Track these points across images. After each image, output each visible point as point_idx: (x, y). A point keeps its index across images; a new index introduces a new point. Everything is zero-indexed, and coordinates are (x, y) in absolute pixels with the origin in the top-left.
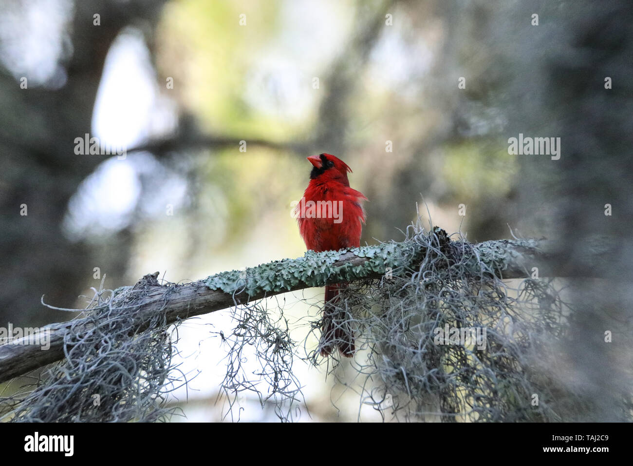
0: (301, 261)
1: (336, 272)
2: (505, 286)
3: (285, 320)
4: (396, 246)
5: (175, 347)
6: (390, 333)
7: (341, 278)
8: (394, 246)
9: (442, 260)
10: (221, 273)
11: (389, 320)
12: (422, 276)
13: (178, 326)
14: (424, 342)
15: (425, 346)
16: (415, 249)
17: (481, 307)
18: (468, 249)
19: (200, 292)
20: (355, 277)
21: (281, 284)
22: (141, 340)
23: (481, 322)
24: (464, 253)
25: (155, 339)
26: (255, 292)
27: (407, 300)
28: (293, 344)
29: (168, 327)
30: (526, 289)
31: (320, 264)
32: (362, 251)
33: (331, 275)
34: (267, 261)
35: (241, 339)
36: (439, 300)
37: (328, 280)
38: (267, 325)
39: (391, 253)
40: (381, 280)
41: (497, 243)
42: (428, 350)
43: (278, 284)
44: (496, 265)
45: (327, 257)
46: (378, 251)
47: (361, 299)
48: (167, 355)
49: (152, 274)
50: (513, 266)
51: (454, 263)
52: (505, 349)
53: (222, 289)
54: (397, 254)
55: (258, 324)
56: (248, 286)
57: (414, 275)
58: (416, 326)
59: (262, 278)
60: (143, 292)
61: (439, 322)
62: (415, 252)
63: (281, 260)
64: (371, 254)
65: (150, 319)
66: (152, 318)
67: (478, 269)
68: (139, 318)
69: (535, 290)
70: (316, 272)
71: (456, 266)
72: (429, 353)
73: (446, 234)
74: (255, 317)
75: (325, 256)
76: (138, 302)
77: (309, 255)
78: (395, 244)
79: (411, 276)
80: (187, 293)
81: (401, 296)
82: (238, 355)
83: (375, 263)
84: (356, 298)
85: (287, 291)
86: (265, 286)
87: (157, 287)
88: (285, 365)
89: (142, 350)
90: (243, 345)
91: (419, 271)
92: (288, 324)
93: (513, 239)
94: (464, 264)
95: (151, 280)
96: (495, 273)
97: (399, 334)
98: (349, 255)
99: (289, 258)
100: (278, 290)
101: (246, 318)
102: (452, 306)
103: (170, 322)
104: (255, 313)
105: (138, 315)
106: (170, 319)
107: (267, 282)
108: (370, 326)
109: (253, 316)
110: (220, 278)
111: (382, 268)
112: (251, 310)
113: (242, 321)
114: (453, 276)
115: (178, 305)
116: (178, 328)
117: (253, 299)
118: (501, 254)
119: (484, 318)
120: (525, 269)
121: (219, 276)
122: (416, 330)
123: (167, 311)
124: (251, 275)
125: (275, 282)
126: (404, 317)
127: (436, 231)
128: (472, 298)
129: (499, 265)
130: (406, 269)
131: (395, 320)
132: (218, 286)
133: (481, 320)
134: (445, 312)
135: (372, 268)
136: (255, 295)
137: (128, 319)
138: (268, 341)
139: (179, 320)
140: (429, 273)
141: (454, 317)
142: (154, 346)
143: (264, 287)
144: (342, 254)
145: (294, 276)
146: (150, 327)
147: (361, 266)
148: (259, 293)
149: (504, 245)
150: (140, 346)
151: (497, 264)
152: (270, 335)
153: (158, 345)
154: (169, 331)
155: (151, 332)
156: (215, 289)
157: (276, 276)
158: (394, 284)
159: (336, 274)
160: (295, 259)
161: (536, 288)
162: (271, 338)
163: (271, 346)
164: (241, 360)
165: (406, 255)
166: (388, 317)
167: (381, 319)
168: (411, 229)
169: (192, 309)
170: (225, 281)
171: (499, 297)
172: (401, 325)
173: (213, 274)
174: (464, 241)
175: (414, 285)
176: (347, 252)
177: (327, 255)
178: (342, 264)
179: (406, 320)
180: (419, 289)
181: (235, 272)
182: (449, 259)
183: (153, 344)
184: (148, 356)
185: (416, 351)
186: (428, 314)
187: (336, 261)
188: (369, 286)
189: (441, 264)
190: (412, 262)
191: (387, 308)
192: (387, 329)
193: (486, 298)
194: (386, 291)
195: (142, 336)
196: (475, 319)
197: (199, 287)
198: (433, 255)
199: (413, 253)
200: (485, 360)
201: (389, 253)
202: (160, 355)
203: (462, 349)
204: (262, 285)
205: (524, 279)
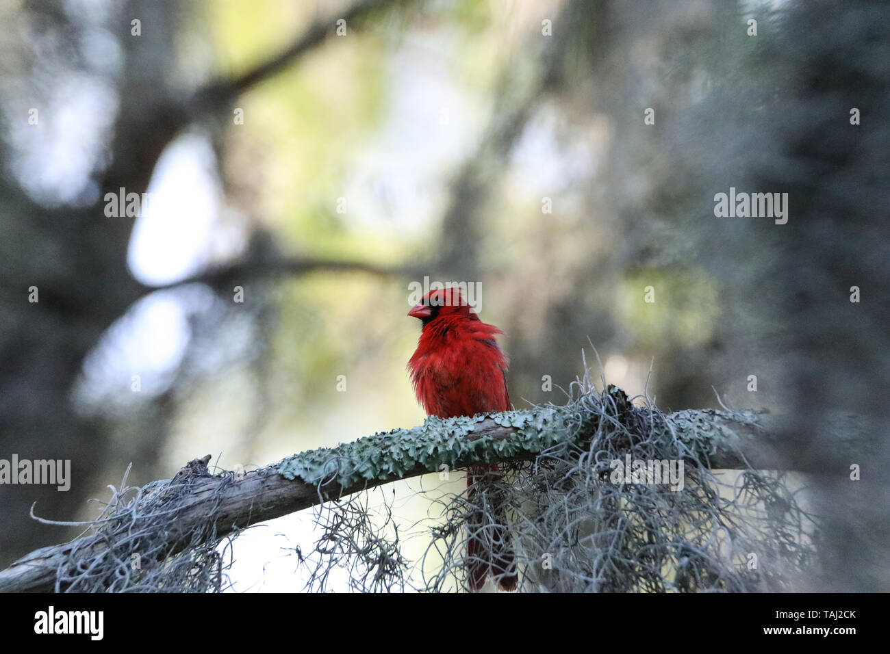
0: (420, 433)
1: (469, 449)
2: (714, 480)
3: (394, 525)
4: (555, 411)
5: (226, 575)
6: (549, 547)
7: (477, 458)
8: (552, 411)
9: (622, 435)
10: (302, 453)
11: (548, 527)
12: (593, 458)
13: (233, 539)
14: (600, 565)
15: (602, 571)
16: (583, 417)
17: (682, 512)
18: (658, 421)
19: (269, 484)
20: (497, 457)
21: (389, 468)
22: (176, 566)
23: (684, 536)
24: (652, 426)
25: (197, 564)
26: (351, 480)
27: (574, 495)
28: (405, 565)
29: (218, 543)
30: (746, 486)
31: (446, 436)
32: (507, 418)
33: (462, 453)
34: (370, 434)
35: (327, 557)
36: (620, 496)
37: (458, 460)
38: (367, 533)
39: (549, 422)
40: (534, 463)
41: (700, 414)
42: (606, 578)
43: (385, 467)
44: (700, 447)
45: (456, 427)
46: (530, 418)
47: (505, 492)
48: (215, 589)
49: (200, 459)
50: (725, 450)
51: (639, 441)
52: (722, 582)
53: (303, 477)
54: (557, 424)
55: (353, 532)
56: (341, 471)
57: (582, 457)
58: (588, 538)
59: (362, 458)
60: (185, 488)
61: (622, 532)
62: (583, 422)
63: (390, 431)
64: (519, 423)
65: (192, 530)
66: (195, 529)
67: (675, 451)
68: (175, 531)
69: (759, 489)
70: (440, 450)
71: (641, 445)
72: (609, 583)
73: (626, 397)
74: (350, 521)
75: (453, 425)
76: (177, 503)
77: (431, 424)
78: (553, 408)
79: (577, 458)
80: (250, 485)
81: (564, 488)
82: (322, 586)
83: (525, 436)
84: (498, 489)
85: (398, 478)
86: (366, 470)
87: (206, 479)
89: (176, 584)
90: (330, 567)
91: (589, 450)
92: (398, 532)
93: (722, 409)
94: (654, 442)
95: (198, 468)
96: (700, 459)
97: (562, 550)
98: (488, 423)
99: (401, 428)
100: (384, 477)
101: (335, 523)
102: (640, 507)
103: (221, 534)
104: (349, 515)
105: (174, 524)
106: (221, 529)
107: (369, 465)
108: (519, 535)
109: (347, 520)
110: (300, 461)
111: (535, 444)
112: (343, 511)
113: (329, 528)
115: (237, 506)
116: (233, 542)
117: (348, 491)
118: (706, 431)
119: (687, 530)
120: (743, 455)
121: (298, 457)
122: (588, 543)
123: (218, 516)
124: (346, 454)
125: (381, 465)
126: (570, 522)
127: (612, 392)
128: (669, 496)
129: (705, 448)
130: (570, 447)
131: (557, 526)
132: (297, 473)
133: (684, 532)
134: (630, 517)
135: (521, 444)
137: (160, 532)
138: (368, 560)
139: (235, 531)
140: (603, 453)
141: (644, 525)
142: (196, 576)
143: (363, 473)
144: (478, 422)
145: (408, 455)
146: (191, 543)
147: (505, 440)
148: (357, 483)
149: (710, 418)
150: (173, 576)
151: (702, 445)
152: (371, 549)
153: (200, 573)
154: (219, 549)
155: (192, 551)
156: (292, 478)
157: (382, 456)
158: (554, 469)
159: (469, 452)
160: (410, 428)
161: (761, 486)
162: (372, 555)
163: (372, 568)
165: (570, 425)
166: (546, 521)
167: (535, 525)
168: (576, 387)
169: (256, 511)
170: (307, 464)
171: (708, 496)
172: (565, 535)
173: (291, 455)
174: (652, 408)
175: (583, 472)
176: (485, 418)
177: (456, 424)
178: (479, 438)
179: (573, 528)
180: (591, 478)
181: (323, 450)
182: (632, 433)
183: (193, 572)
185: (589, 579)
186: (605, 519)
187: (470, 432)
188: (517, 472)
189: (621, 441)
190: (578, 436)
191: (545, 507)
192: (545, 542)
193: (689, 498)
194: (542, 480)
195: (179, 559)
196: (675, 530)
197: (268, 476)
198: (609, 428)
199: (580, 423)
201: (545, 422)
202: (203, 590)
203: (657, 578)
204: (361, 470)
205: (742, 471)
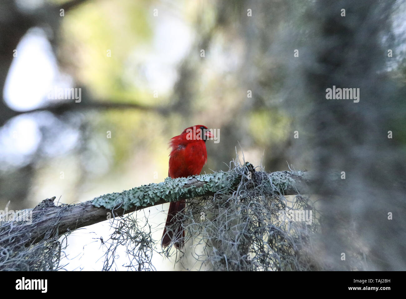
0: (162, 185)
1: (185, 192)
2: (286, 200)
3: (149, 226)
4: (223, 174)
5: (63, 252)
6: (218, 232)
7: (188, 196)
8: (222, 174)
9: (250, 183)
10: (104, 195)
11: (218, 223)
12: (239, 193)
13: (67, 236)
14: (239, 237)
15: (239, 240)
16: (235, 176)
17: (272, 213)
18: (265, 177)
19: (87, 210)
20: (197, 195)
21: (147, 201)
22: (36, 249)
23: (272, 223)
24: (263, 179)
25: (47, 248)
26: (129, 207)
27: (230, 210)
28: (153, 242)
29: (59, 237)
30: (297, 202)
31: (175, 186)
32: (202, 177)
33: (182, 194)
34: (139, 186)
35: (116, 241)
36: (249, 209)
37: (180, 197)
38: (136, 230)
39: (220, 179)
40: (214, 197)
41: (282, 173)
42: (241, 242)
43: (146, 201)
44: (281, 187)
45: (179, 182)
46: (212, 177)
47: (200, 210)
48: (57, 258)
49: (49, 198)
50: (290, 187)
51: (257, 185)
52: (286, 240)
53: (105, 206)
54: (224, 179)
55: (129, 230)
56: (124, 203)
57: (234, 193)
58: (234, 227)
59: (134, 197)
60: (41, 212)
61: (248, 223)
62: (235, 178)
63: (148, 184)
64: (207, 180)
65: (45, 232)
66: (47, 231)
67: (271, 189)
68: (35, 233)
69: (301, 202)
70: (172, 192)
71: (258, 187)
72: (242, 244)
73: (253, 167)
74: (128, 225)
75: (178, 181)
76: (36, 220)
77: (168, 181)
78: (223, 173)
79: (232, 194)
80: (76, 211)
81: (225, 207)
82: (113, 254)
83: (210, 185)
84: (197, 208)
85: (151, 205)
86: (136, 202)
87: (53, 208)
88: (146, 258)
89: (36, 257)
90: (117, 246)
91: (237, 190)
92: (151, 229)
93: (290, 171)
94: (263, 186)
95: (49, 203)
96: (280, 191)
97: (224, 232)
98: (194, 180)
99: (154, 183)
100: (145, 205)
101: (121, 226)
102: (256, 213)
103: (61, 233)
104: (128, 222)
105: (35, 229)
106: (61, 231)
107: (138, 200)
108: (206, 227)
109: (126, 225)
110: (103, 199)
111: (214, 189)
112: (125, 221)
113: (117, 228)
114: (257, 194)
115: (69, 220)
116: (67, 237)
117: (127, 212)
118: (283, 180)
119: (274, 220)
120: (296, 189)
121: (102, 197)
122: (234, 229)
123: (59, 225)
124: (127, 195)
125: (144, 200)
126: (227, 221)
127: (247, 165)
128: (268, 207)
129: (283, 187)
130: (229, 189)
131: (222, 223)
132: (101, 204)
133: (272, 221)
134: (252, 217)
135: (208, 188)
136: (129, 209)
137: (26, 234)
138: (136, 241)
139: (69, 231)
140: (243, 191)
141: (257, 220)
142: (46, 253)
143: (135, 203)
144: (190, 180)
145: (157, 195)
146: (44, 238)
147: (201, 187)
148: (132, 208)
149: (285, 174)
150: (34, 254)
151: (282, 186)
152: (137, 237)
153: (49, 251)
154: (60, 240)
155: (45, 242)
156: (99, 207)
157: (144, 195)
158: (222, 199)
159: (185, 193)
160: (158, 183)
161: (302, 201)
162: (138, 239)
163: (138, 245)
164: (114, 257)
165: (229, 180)
166: (217, 221)
167: (213, 223)
168: (232, 163)
169: (80, 222)
170: (107, 200)
171: (282, 206)
172: (225, 226)
173: (98, 196)
174: (263, 171)
175: (234, 200)
176: (193, 178)
177: (179, 180)
178: (190, 186)
179: (228, 223)
180: (237, 202)
181: (115, 193)
182: (255, 182)
183: (46, 251)
184: (40, 261)
185: (234, 243)
186: (242, 218)
187: (186, 184)
188: (206, 201)
189: (250, 186)
190: (233, 185)
191: (217, 215)
192: (217, 229)
193: (275, 207)
194: (216, 204)
195: (37, 246)
196: (269, 221)
197: (86, 206)
198: (245, 180)
199: (234, 179)
200: (274, 248)
201: (219, 179)
202: (50, 259)
203: (261, 241)
204: (134, 202)
205: (295, 196)
